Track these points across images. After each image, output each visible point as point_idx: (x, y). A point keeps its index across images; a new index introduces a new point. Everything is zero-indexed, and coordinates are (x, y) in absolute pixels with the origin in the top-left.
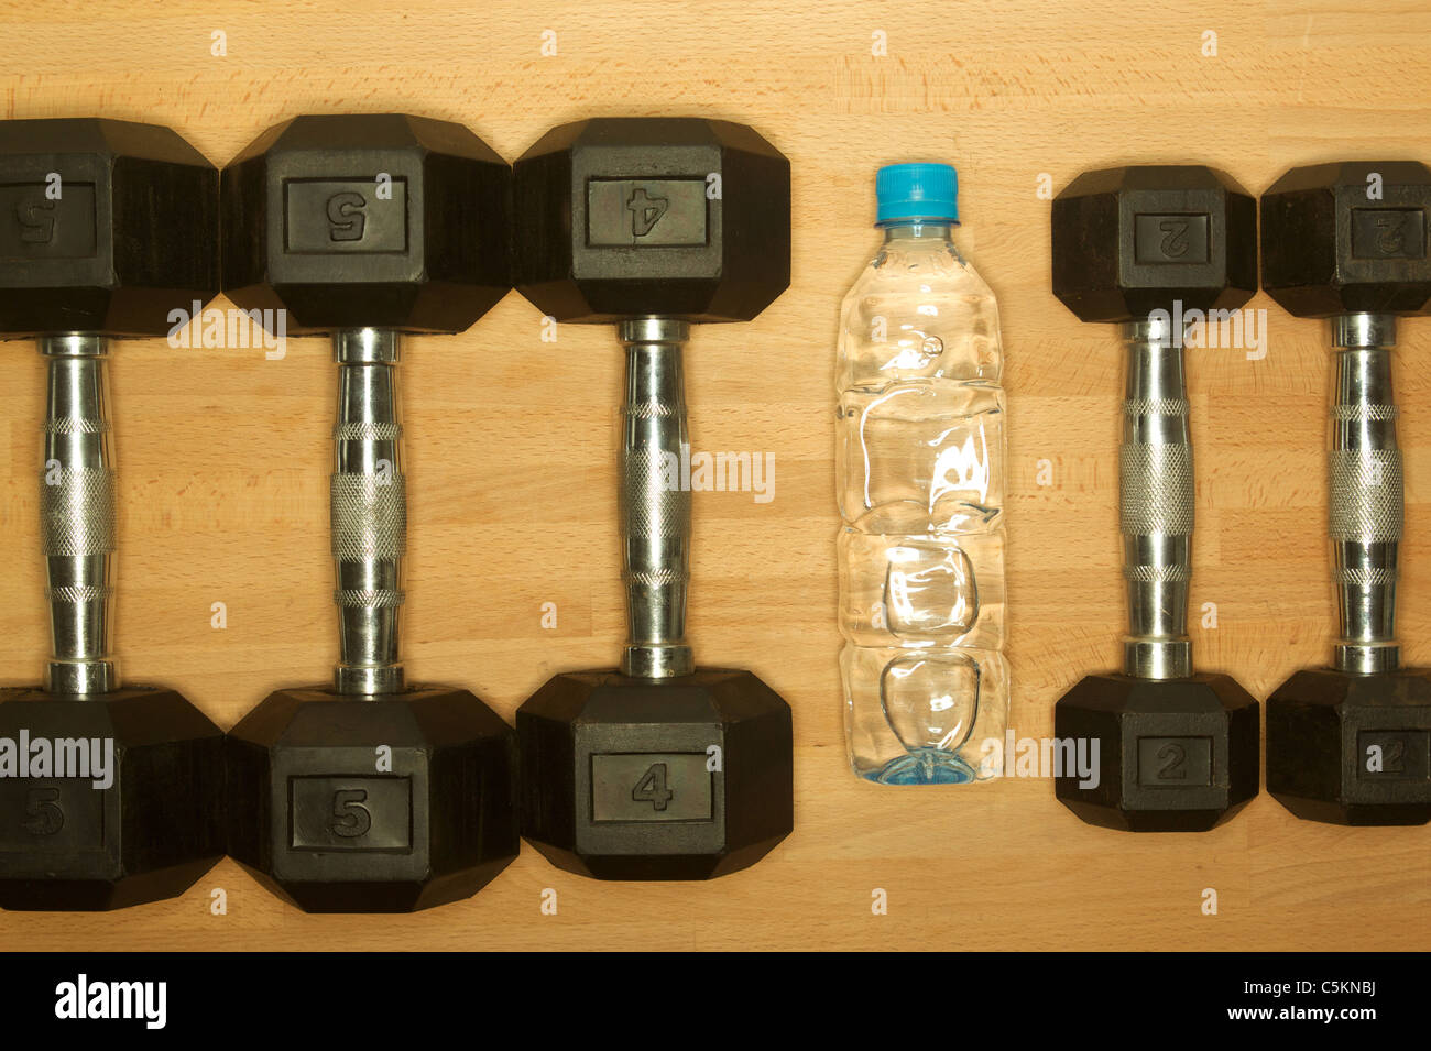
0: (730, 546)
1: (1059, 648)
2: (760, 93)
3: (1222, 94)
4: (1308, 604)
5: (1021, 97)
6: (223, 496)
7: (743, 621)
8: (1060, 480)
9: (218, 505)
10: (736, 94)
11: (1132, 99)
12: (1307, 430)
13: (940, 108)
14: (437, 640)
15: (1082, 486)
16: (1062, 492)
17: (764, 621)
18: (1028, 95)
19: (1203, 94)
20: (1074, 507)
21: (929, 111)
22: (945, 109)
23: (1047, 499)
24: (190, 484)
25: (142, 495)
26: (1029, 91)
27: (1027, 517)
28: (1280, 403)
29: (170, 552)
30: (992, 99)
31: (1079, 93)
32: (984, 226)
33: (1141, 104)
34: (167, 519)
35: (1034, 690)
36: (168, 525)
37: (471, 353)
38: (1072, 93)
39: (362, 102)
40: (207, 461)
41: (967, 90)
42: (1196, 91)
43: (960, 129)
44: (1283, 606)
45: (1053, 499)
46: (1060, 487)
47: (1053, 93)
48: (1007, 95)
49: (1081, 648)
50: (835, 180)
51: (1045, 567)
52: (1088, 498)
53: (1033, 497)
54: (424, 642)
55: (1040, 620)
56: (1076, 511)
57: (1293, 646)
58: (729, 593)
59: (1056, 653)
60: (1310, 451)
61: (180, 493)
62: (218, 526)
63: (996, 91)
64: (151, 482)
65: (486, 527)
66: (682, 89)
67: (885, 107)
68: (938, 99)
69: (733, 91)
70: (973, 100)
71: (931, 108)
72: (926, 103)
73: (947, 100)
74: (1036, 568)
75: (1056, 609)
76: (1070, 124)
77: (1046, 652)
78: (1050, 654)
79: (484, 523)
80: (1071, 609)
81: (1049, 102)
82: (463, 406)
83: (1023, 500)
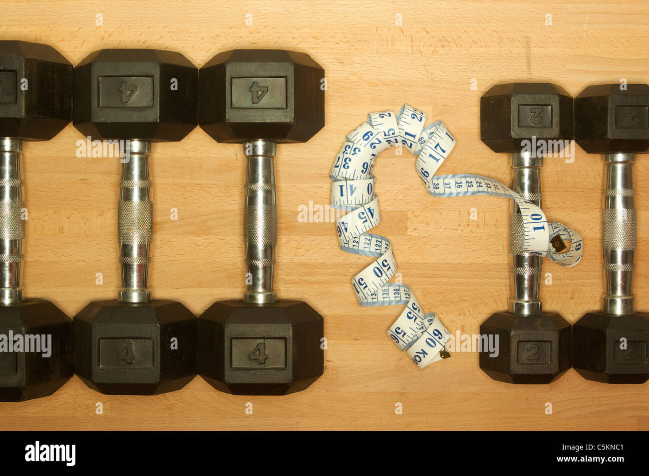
0: (317, 249)
1: (465, 298)
2: (337, 43)
3: (547, 49)
4: (579, 281)
5: (456, 48)
6: (87, 220)
7: (323, 283)
8: (468, 223)
9: (85, 224)
10: (326, 43)
11: (506, 50)
12: (581, 202)
13: (418, 52)
14: (184, 288)
15: (478, 225)
16: (469, 228)
17: (333, 283)
18: (459, 47)
19: (538, 49)
20: (474, 235)
21: (413, 53)
22: (421, 53)
23: (462, 231)
24: (73, 214)
25: (50, 218)
26: (459, 46)
27: (453, 239)
28: (569, 190)
29: (62, 245)
30: (442, 48)
31: (481, 47)
32: (437, 106)
33: (510, 53)
34: (62, 230)
35: (454, 317)
36: (62, 232)
37: (202, 158)
38: (478, 47)
39: (155, 42)
40: (80, 204)
41: (431, 44)
42: (535, 47)
43: (427, 62)
44: (568, 282)
45: (465, 231)
46: (468, 225)
47: (470, 46)
48: (449, 47)
49: (476, 299)
50: (370, 83)
51: (461, 262)
52: (481, 231)
53: (456, 230)
54: (178, 289)
55: (457, 286)
56: (475, 236)
57: (572, 300)
58: (316, 270)
59: (465, 301)
60: (582, 212)
61: (68, 218)
62: (85, 233)
63: (444, 45)
64: (54, 213)
65: (207, 237)
66: (301, 41)
67: (393, 51)
68: (417, 48)
69: (325, 42)
70: (434, 48)
71: (415, 52)
72: (412, 49)
73: (422, 49)
74: (457, 262)
75: (465, 280)
76: (477, 61)
77: (460, 300)
78: (462, 301)
79: (206, 235)
80: (471, 281)
81: (468, 50)
82: (198, 182)
83: (451, 231)
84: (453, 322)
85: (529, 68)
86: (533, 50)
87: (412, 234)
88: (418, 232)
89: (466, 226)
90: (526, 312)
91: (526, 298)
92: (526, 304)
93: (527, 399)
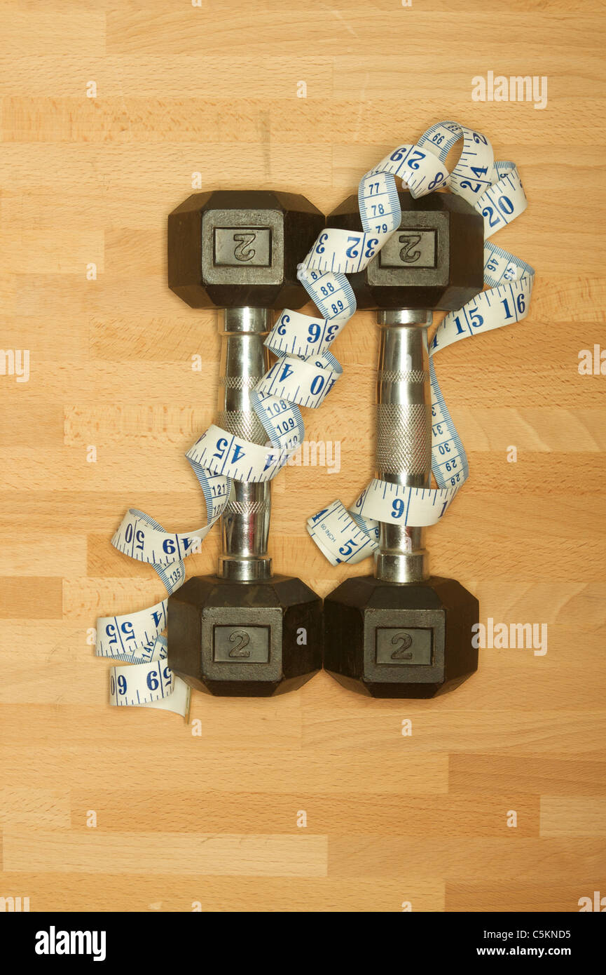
5: (144, 132)
13: (81, 139)
18: (149, 131)
21: (73, 141)
22: (85, 140)
23: (155, 438)
26: (150, 128)
30: (122, 133)
41: (103, 126)
42: (277, 130)
43: (96, 156)
45: (159, 439)
47: (168, 130)
48: (133, 130)
51: (152, 490)
53: (145, 437)
63: (125, 127)
68: (80, 132)
70: (107, 134)
71: (75, 139)
72: (71, 136)
73: (87, 134)
74: (145, 490)
83: (137, 439)
84: (140, 590)
85: (267, 166)
86: (274, 135)
87: (71, 443)
88: (82, 441)
89: (161, 430)
90: (246, 575)
91: (246, 552)
92: (246, 563)
93: (264, 719)
